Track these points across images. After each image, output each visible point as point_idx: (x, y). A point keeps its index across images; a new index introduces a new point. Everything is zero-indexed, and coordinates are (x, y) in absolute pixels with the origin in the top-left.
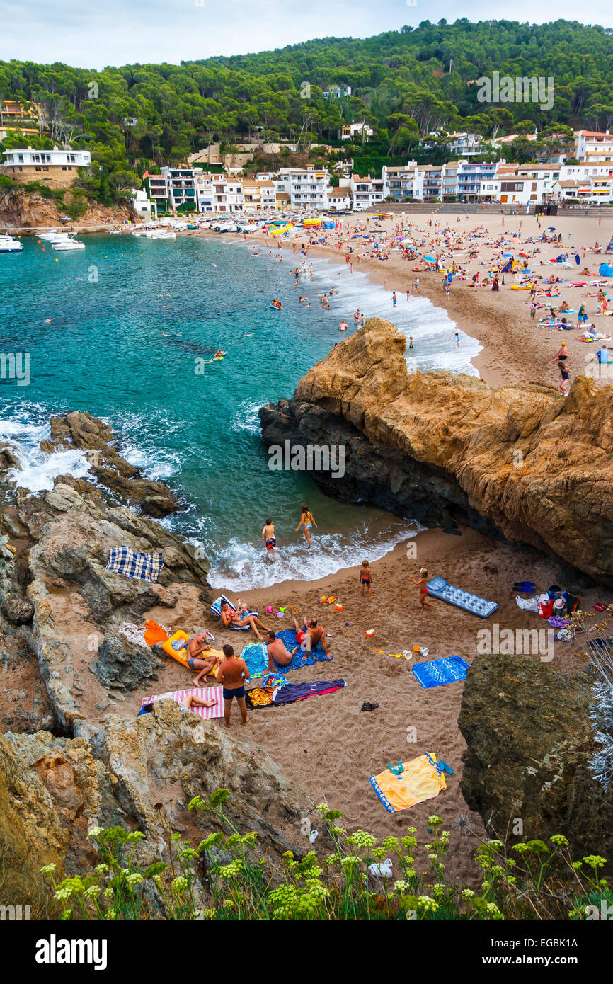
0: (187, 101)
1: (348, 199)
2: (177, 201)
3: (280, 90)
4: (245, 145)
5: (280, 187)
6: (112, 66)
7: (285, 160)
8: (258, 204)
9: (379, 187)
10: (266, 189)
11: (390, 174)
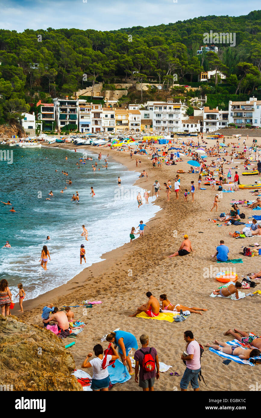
0: (80, 52)
1: (199, 125)
2: (62, 123)
3: (154, 45)
4: (122, 84)
5: (146, 115)
6: (30, 29)
7: (153, 95)
8: (127, 127)
9: (225, 116)
10: (134, 116)
11: (234, 107)
